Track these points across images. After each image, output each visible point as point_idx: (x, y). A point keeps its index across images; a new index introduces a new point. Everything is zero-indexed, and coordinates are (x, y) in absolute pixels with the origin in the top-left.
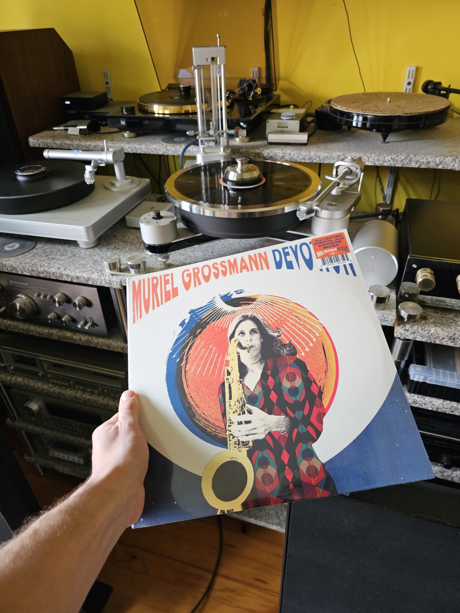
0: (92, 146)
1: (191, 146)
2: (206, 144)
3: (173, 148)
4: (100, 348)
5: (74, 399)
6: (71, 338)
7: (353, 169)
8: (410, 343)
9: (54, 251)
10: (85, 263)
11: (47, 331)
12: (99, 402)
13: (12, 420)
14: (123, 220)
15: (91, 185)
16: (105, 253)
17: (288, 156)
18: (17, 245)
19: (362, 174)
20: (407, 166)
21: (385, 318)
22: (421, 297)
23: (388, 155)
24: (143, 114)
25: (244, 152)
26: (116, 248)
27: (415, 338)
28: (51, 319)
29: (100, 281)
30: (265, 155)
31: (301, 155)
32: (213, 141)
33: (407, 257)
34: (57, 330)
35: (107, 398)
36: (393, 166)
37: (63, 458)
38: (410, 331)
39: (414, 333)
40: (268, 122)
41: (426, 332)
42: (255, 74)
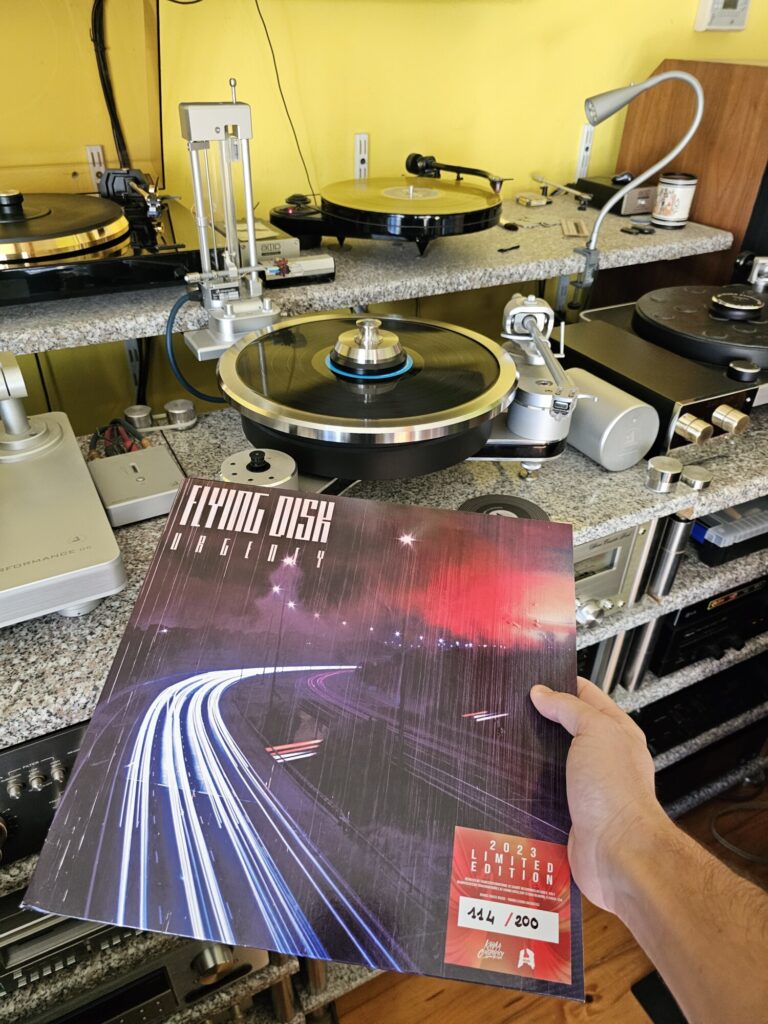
38: (707, 504)
41: (721, 498)
42: (96, 160)
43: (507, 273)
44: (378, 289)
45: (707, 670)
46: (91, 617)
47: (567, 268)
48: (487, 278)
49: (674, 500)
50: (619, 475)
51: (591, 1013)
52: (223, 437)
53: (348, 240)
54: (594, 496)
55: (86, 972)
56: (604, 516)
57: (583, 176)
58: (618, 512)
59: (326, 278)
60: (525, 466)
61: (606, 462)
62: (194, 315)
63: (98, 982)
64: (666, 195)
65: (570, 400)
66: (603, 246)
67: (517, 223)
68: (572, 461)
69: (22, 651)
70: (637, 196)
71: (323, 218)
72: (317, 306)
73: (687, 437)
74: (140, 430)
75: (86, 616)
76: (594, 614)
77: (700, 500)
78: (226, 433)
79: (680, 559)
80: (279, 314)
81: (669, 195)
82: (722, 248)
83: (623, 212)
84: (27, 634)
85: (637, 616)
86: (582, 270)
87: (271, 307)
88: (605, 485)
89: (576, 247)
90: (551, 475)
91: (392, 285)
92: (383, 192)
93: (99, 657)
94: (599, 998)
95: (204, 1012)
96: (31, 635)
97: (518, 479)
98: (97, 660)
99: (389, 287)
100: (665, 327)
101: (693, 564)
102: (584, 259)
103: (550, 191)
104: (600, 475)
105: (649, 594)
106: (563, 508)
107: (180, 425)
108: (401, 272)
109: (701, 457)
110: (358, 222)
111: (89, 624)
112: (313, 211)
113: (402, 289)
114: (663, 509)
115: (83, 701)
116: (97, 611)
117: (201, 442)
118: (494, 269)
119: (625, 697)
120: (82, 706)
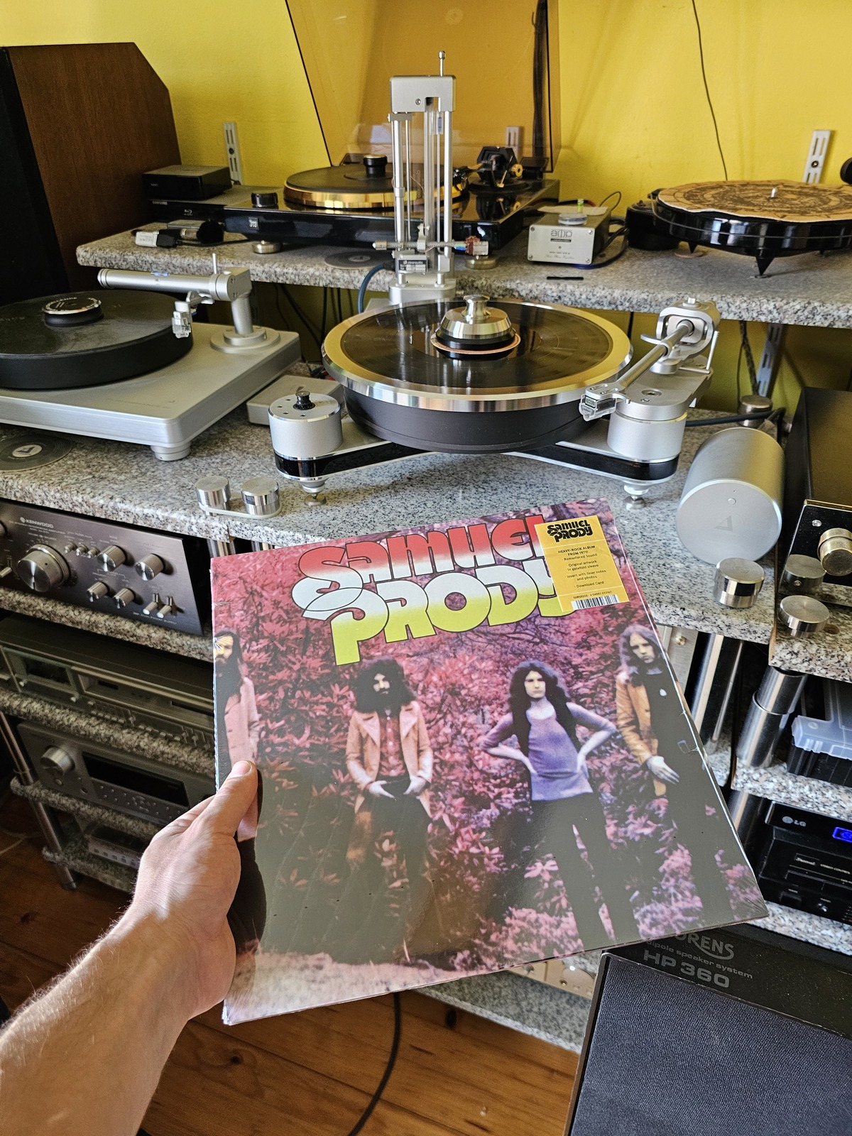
0: (193, 268)
1: (380, 271)
2: (408, 267)
3: (346, 275)
4: (186, 655)
5: (134, 750)
6: (131, 634)
7: (698, 323)
8: (800, 679)
9: (105, 464)
10: (162, 488)
11: (88, 618)
12: (182, 759)
13: (20, 781)
14: (242, 409)
15: (183, 339)
16: (203, 471)
17: (569, 296)
18: (37, 449)
19: (716, 333)
20: (805, 324)
21: (750, 626)
22: (826, 588)
23: (768, 301)
24: (292, 208)
25: (482, 287)
26: (225, 463)
27: (810, 671)
28: (94, 596)
29: (188, 524)
30: (523, 293)
31: (594, 295)
32: (424, 262)
33: (803, 504)
34: (106, 617)
35: (196, 751)
36: (777, 321)
37: (113, 860)
38: (802, 655)
39: (811, 660)
40: (533, 229)
41: (836, 659)
42: (512, 140)
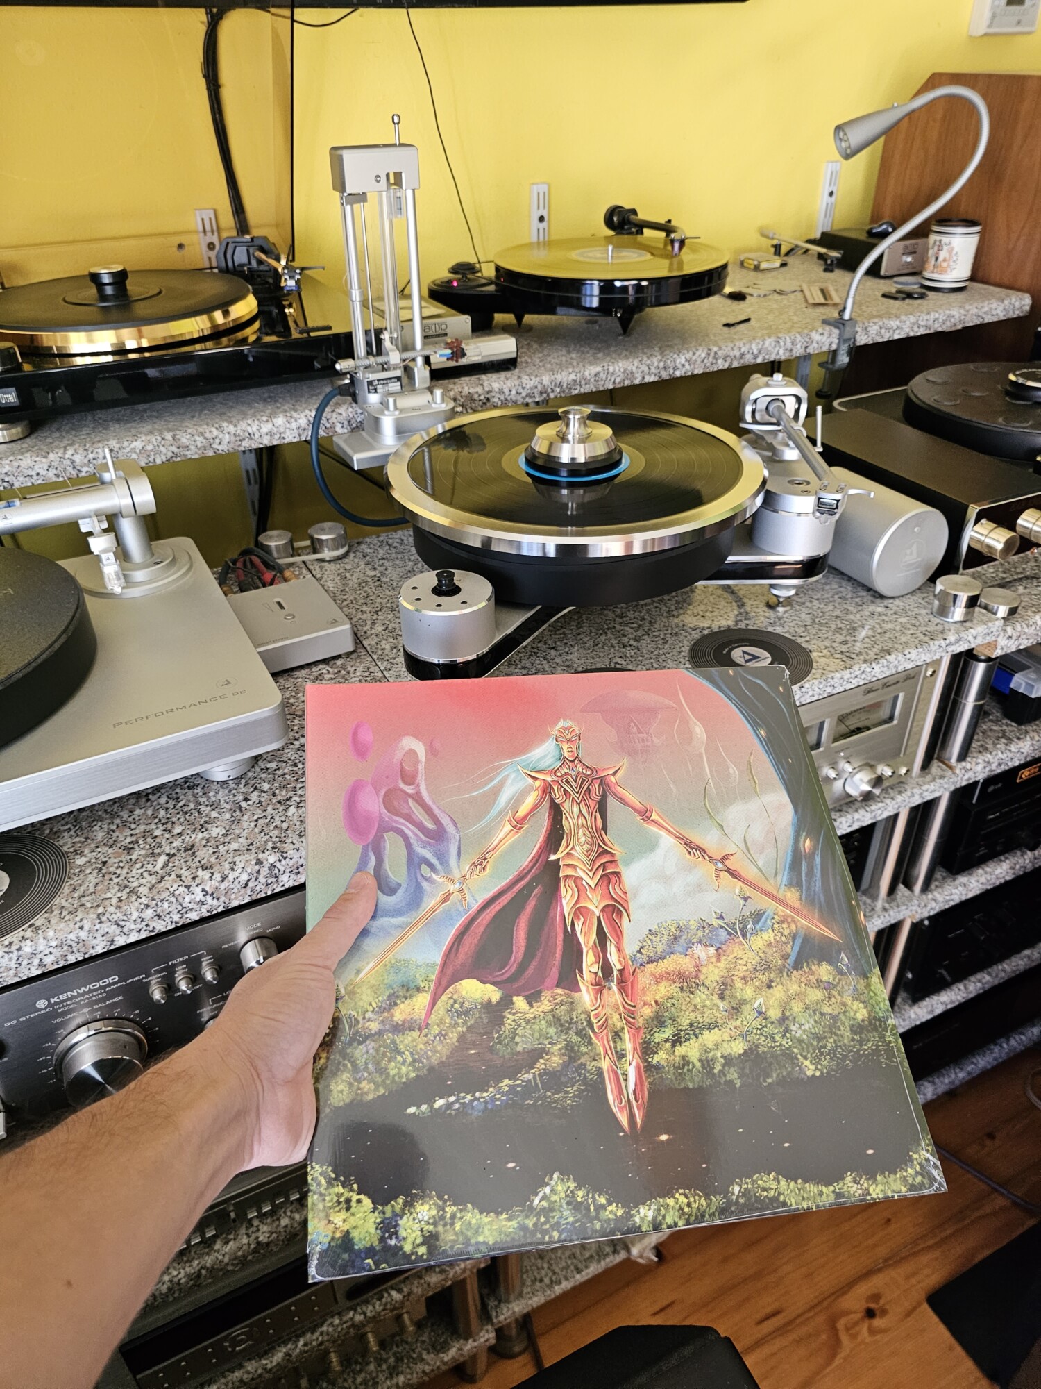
33: (968, 510)
42: (208, 227)
43: (737, 353)
44: (572, 377)
45: (1018, 867)
46: (243, 781)
47: (815, 345)
48: (711, 359)
49: (971, 630)
50: (897, 602)
51: (872, 1332)
52: (382, 569)
53: (528, 318)
54: (867, 627)
55: (227, 1248)
56: (882, 650)
57: (827, 229)
58: (900, 647)
59: (507, 365)
60: (775, 592)
61: (881, 585)
62: (344, 415)
63: (243, 1262)
64: (940, 248)
65: (838, 497)
66: (859, 316)
67: (745, 290)
68: (835, 586)
69: (163, 821)
70: (901, 252)
71: (496, 291)
72: (496, 400)
73: (985, 550)
74: (281, 561)
75: (238, 780)
76: (869, 782)
77: (1005, 631)
78: (387, 563)
79: (980, 714)
80: (453, 408)
81: (945, 248)
82: (1017, 313)
83: (883, 273)
84: (167, 802)
85: (925, 787)
86: (834, 347)
87: (443, 401)
88: (880, 614)
89: (825, 317)
90: (808, 604)
91: (591, 370)
92: (574, 255)
93: (259, 827)
94: (884, 1312)
95: (369, 1314)
96: (171, 804)
97: (765, 609)
98: (257, 830)
99: (587, 373)
100: (948, 414)
101: (996, 722)
102: (836, 332)
103: (784, 250)
104: (873, 602)
105: (940, 759)
106: (827, 643)
107: (327, 554)
108: (600, 355)
109: (1004, 578)
110: (542, 292)
111: (242, 788)
112: (484, 281)
113: (603, 376)
114: (957, 641)
115: (245, 877)
116: (250, 774)
117: (356, 575)
118: (720, 348)
119: (910, 900)
120: (243, 883)
